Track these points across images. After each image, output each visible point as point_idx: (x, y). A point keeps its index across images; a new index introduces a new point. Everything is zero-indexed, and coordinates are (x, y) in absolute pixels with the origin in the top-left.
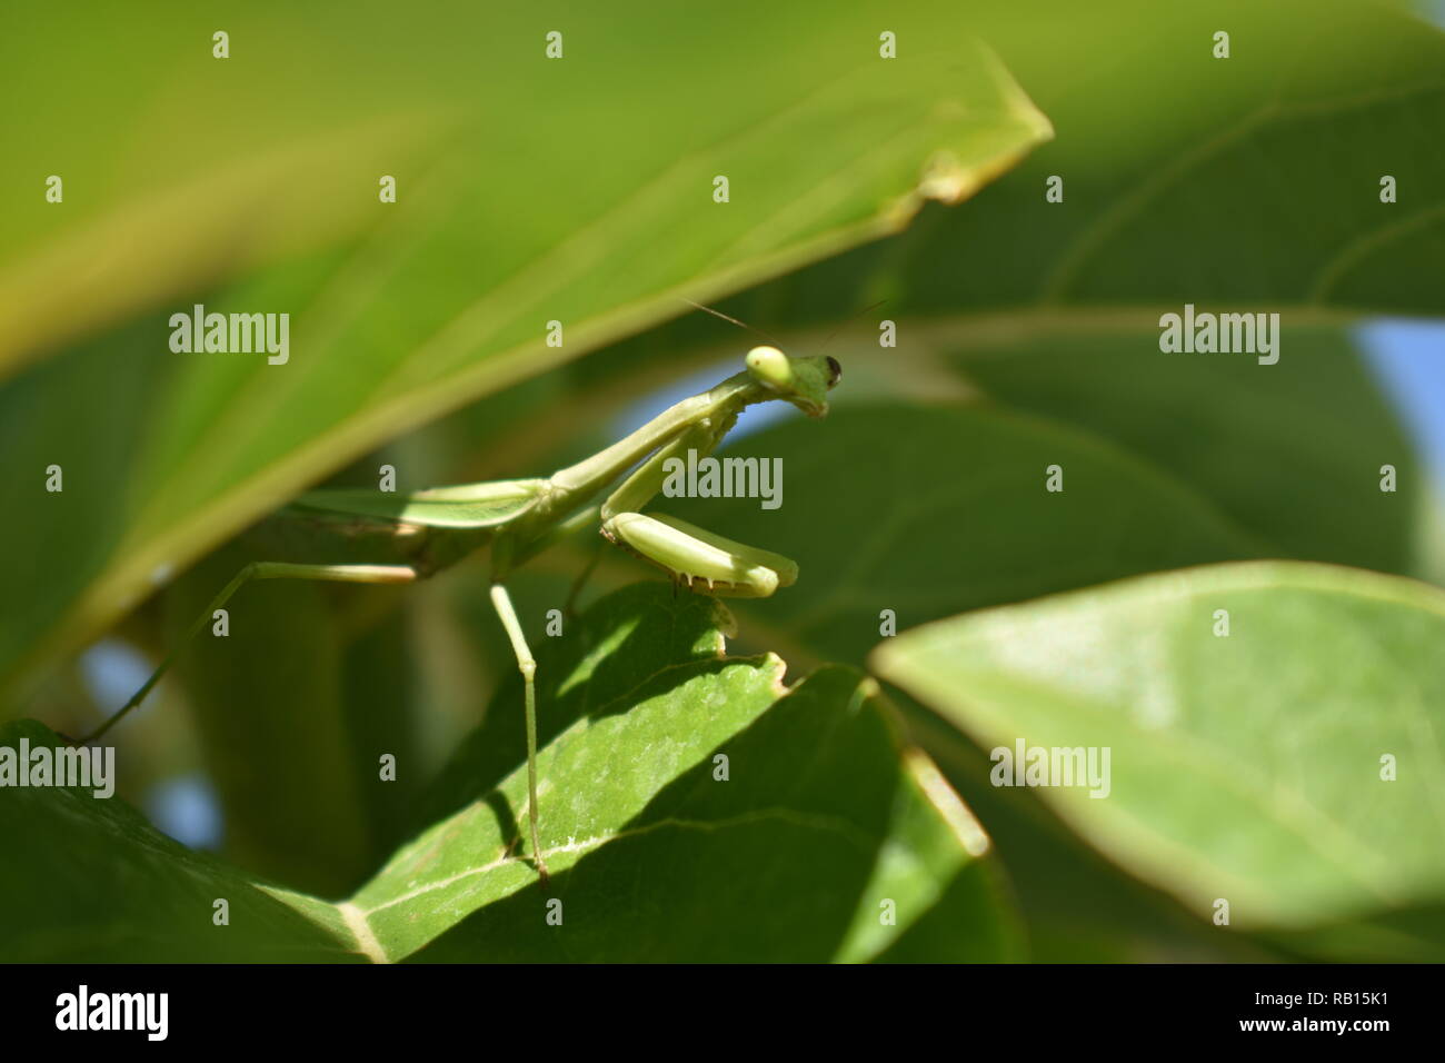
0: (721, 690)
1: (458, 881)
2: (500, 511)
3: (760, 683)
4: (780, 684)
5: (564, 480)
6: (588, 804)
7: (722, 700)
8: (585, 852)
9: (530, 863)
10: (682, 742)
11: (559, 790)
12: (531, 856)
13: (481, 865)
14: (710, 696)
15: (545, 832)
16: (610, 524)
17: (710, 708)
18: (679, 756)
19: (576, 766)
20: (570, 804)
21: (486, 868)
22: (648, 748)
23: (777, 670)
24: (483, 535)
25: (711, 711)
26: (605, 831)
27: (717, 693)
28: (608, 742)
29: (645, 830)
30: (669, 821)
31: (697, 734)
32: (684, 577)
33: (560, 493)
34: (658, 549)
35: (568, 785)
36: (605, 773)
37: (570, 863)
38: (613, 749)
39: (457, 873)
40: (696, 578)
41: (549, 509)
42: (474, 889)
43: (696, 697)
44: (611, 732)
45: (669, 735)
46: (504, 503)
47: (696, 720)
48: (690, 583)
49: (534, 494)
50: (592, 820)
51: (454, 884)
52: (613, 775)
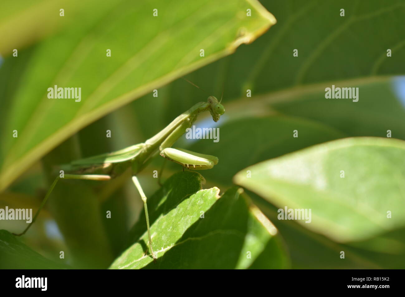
0: (202, 199)
1: (131, 264)
2: (132, 154)
3: (213, 196)
4: (218, 195)
5: (150, 142)
6: (167, 237)
7: (202, 202)
8: (166, 251)
9: (151, 256)
10: (192, 215)
11: (159, 234)
12: (151, 255)
13: (138, 259)
14: (199, 202)
15: (155, 247)
16: (162, 152)
17: (199, 205)
18: (191, 220)
19: (163, 227)
20: (161, 238)
21: (139, 260)
22: (182, 219)
23: (217, 191)
24: (129, 162)
25: (199, 206)
26: (172, 244)
27: (201, 200)
28: (171, 219)
29: (183, 242)
30: (189, 239)
31: (196, 213)
32: (186, 165)
33: (149, 146)
34: (178, 158)
35: (161, 232)
36: (171, 228)
37: (162, 255)
38: (173, 221)
39: (131, 262)
40: (190, 165)
41: (146, 151)
42: (136, 266)
43: (195, 202)
44: (172, 216)
45: (188, 214)
46: (133, 152)
47: (195, 209)
48: (188, 167)
49: (141, 148)
50: (168, 242)
51: (130, 265)
52: (173, 228)
